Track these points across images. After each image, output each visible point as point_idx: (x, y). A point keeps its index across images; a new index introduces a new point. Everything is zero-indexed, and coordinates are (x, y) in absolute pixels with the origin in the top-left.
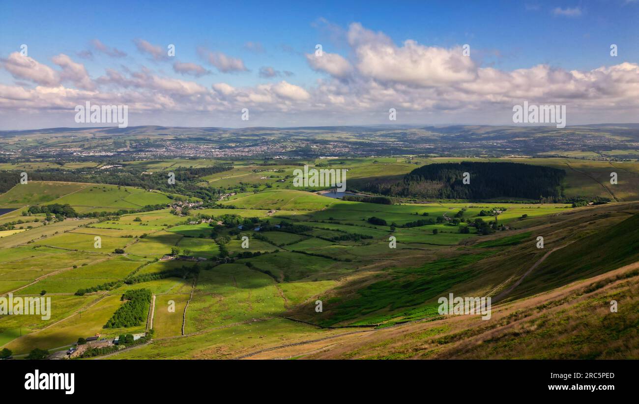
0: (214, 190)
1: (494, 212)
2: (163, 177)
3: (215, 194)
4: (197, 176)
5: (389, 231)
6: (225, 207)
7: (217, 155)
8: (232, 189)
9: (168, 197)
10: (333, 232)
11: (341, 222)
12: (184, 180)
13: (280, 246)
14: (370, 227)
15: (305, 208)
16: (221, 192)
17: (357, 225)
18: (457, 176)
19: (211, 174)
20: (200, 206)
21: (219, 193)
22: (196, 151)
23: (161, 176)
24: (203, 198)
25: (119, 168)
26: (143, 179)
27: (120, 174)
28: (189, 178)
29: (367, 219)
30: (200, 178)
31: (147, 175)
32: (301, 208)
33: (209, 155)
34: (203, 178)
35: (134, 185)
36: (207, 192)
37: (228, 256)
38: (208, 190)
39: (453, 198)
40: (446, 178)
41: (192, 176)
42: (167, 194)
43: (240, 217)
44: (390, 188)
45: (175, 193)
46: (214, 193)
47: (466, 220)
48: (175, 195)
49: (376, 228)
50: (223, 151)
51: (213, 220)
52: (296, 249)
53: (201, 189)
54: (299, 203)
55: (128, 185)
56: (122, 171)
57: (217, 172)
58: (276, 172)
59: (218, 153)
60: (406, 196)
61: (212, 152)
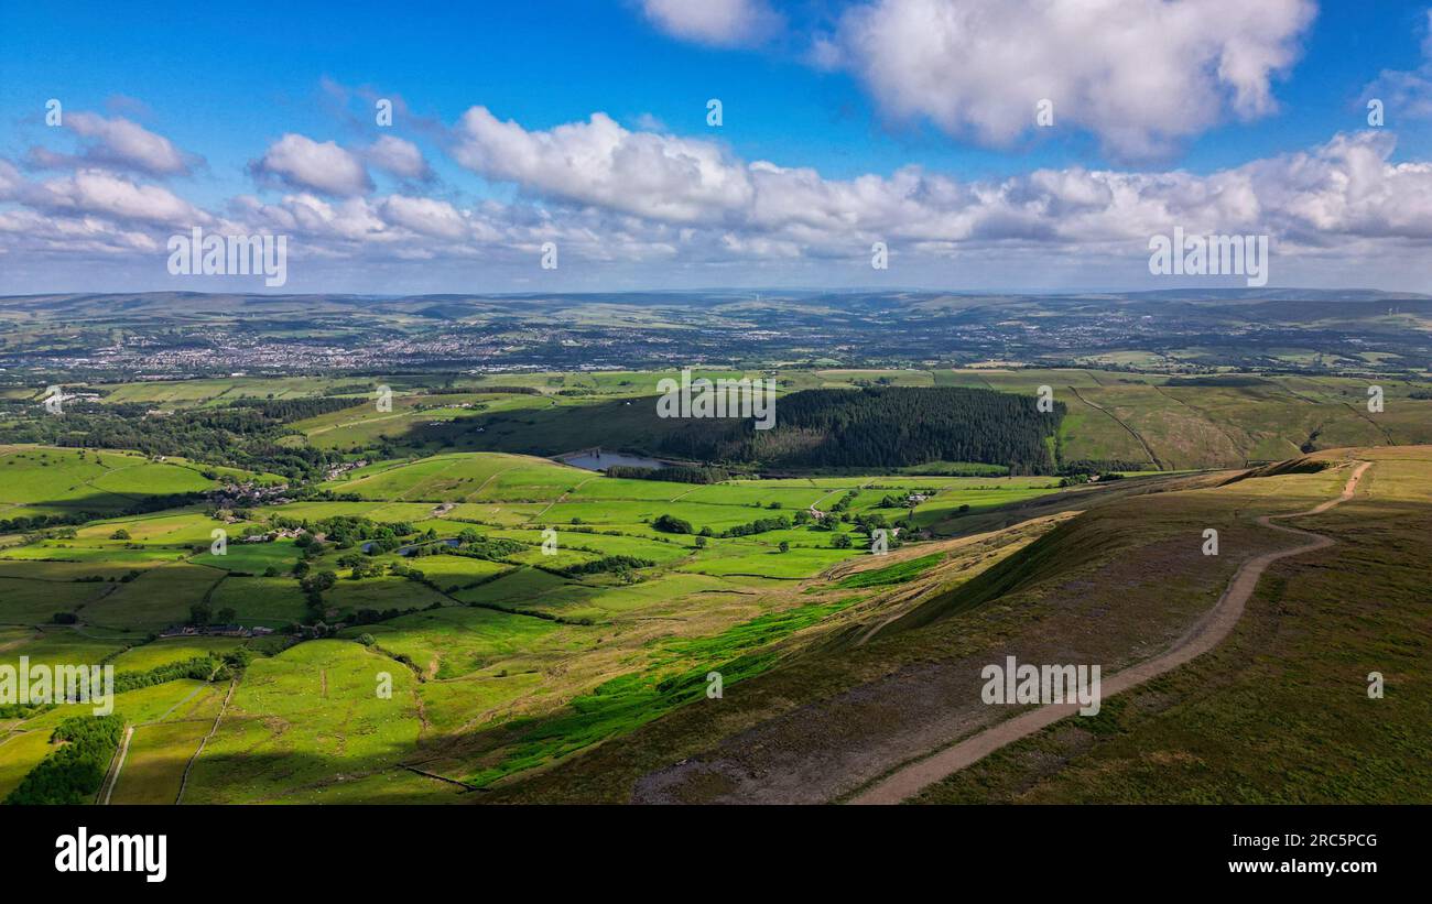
0: (318, 454)
1: (912, 498)
2: (198, 424)
3: (321, 464)
4: (278, 421)
5: (692, 548)
6: (338, 496)
7: (338, 363)
8: (361, 452)
9: (204, 475)
10: (572, 553)
11: (595, 528)
12: (248, 430)
13: (447, 593)
14: (656, 539)
15: (522, 497)
16: (333, 458)
17: (628, 535)
18: (852, 417)
19: (314, 416)
20: (280, 496)
21: (329, 461)
22: (289, 353)
23: (192, 421)
24: (289, 475)
25: (89, 400)
26: (147, 431)
27: (89, 417)
28: (259, 427)
29: (652, 520)
30: (286, 427)
31: (157, 420)
32: (511, 498)
33: (318, 363)
34: (294, 425)
35: (122, 446)
36: (301, 461)
37: (324, 620)
38: (302, 455)
39: (843, 464)
40: (829, 421)
41: (268, 420)
42: (203, 467)
43: (368, 522)
44: (715, 445)
45: (222, 465)
46: (316, 462)
47: (853, 517)
48: (221, 470)
49: (667, 541)
50: (352, 355)
51: (304, 531)
52: (480, 599)
53: (287, 452)
54: (509, 486)
55: (106, 446)
56: (97, 408)
57: (329, 410)
58: (467, 408)
59: (342, 359)
60: (747, 462)
61: (326, 356)
